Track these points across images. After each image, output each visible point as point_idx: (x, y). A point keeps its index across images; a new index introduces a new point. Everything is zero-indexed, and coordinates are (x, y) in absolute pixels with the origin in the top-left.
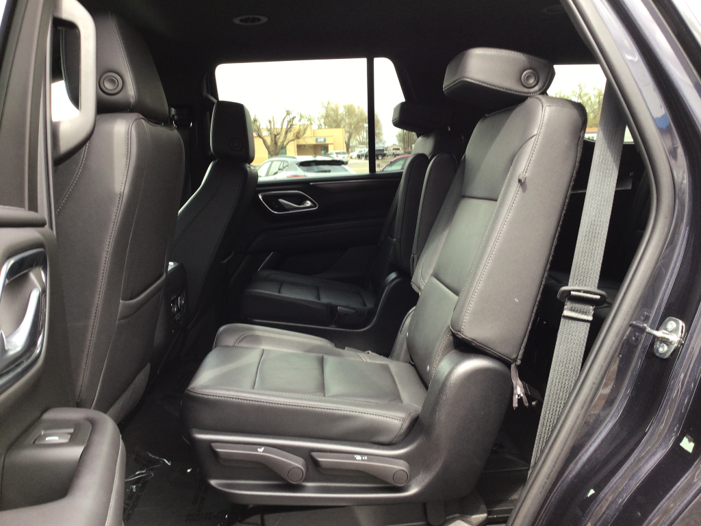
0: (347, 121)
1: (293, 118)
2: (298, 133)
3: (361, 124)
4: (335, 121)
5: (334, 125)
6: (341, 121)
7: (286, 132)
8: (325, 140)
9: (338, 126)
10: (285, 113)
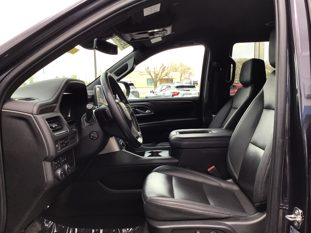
0: (180, 69)
1: (165, 67)
2: (167, 73)
3: (186, 70)
4: (175, 69)
5: (174, 70)
6: (178, 68)
7: (162, 73)
8: (172, 77)
9: (176, 71)
10: (161, 65)
